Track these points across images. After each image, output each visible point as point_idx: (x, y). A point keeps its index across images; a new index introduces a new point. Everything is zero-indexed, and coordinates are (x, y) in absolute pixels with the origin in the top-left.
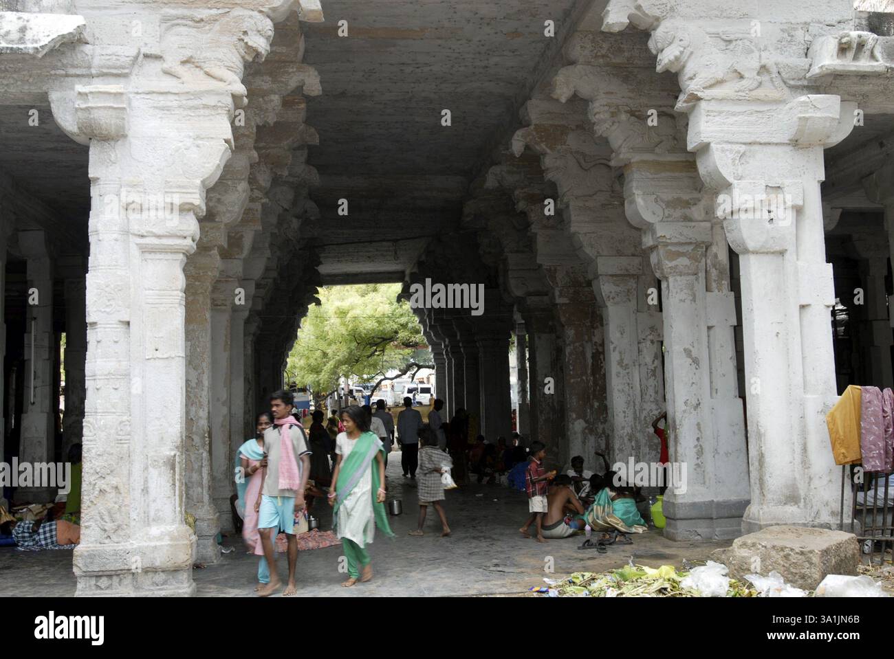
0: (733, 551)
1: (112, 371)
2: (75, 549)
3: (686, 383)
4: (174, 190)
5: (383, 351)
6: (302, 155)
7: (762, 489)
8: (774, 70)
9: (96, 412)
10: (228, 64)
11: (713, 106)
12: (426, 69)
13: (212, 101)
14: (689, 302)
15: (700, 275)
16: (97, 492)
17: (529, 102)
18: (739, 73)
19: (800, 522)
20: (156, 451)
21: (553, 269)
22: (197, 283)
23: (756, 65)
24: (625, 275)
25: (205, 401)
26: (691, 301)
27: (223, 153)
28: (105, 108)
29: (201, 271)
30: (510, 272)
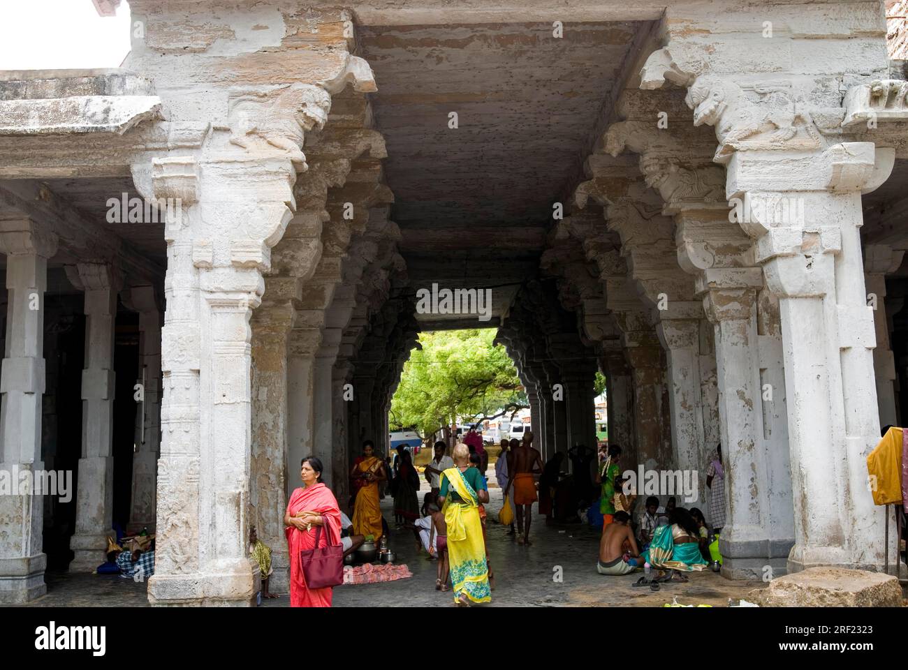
0: (769, 592)
1: (183, 416)
2: (150, 579)
3: (739, 425)
4: (238, 250)
5: (484, 392)
6: (384, 213)
7: (805, 530)
8: (809, 120)
9: (169, 453)
10: (289, 134)
11: (749, 156)
12: (492, 129)
13: (273, 167)
14: (742, 345)
15: (751, 319)
16: (169, 527)
17: (591, 157)
18: (774, 124)
19: (844, 563)
20: (223, 489)
21: (622, 314)
22: (273, 333)
23: (792, 116)
24: (687, 320)
25: (280, 441)
26: (743, 344)
27: (284, 215)
28: (177, 177)
29: (276, 322)
30: (586, 318)
